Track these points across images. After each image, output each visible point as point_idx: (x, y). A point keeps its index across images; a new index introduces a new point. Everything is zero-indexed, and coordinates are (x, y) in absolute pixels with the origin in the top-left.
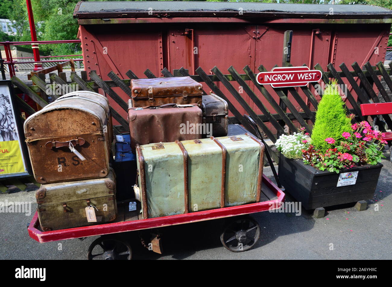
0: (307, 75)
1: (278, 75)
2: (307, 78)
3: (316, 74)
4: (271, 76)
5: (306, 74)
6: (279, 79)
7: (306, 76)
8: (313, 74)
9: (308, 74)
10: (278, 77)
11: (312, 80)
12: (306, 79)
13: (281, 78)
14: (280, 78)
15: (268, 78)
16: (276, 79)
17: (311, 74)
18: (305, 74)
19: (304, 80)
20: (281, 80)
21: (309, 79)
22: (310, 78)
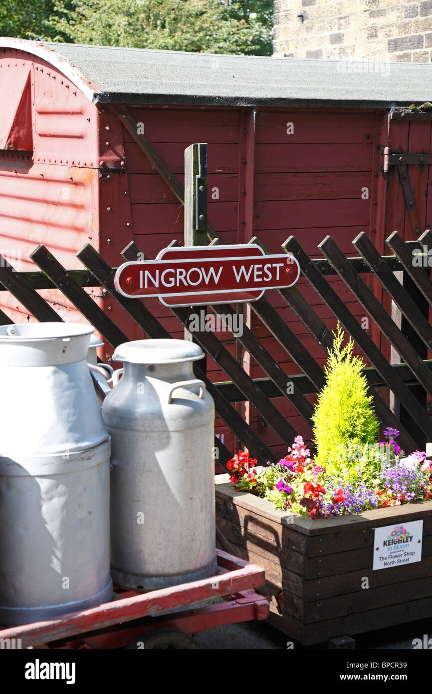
0: (258, 269)
1: (178, 270)
2: (258, 276)
3: (282, 265)
4: (157, 271)
5: (256, 266)
6: (180, 280)
7: (256, 273)
8: (274, 265)
9: (260, 266)
10: (179, 277)
11: (273, 282)
12: (256, 280)
13: (185, 278)
14: (182, 277)
15: (148, 277)
16: (171, 282)
17: (269, 265)
18: (252, 266)
19: (251, 283)
20: (186, 284)
21: (265, 279)
22: (267, 277)
